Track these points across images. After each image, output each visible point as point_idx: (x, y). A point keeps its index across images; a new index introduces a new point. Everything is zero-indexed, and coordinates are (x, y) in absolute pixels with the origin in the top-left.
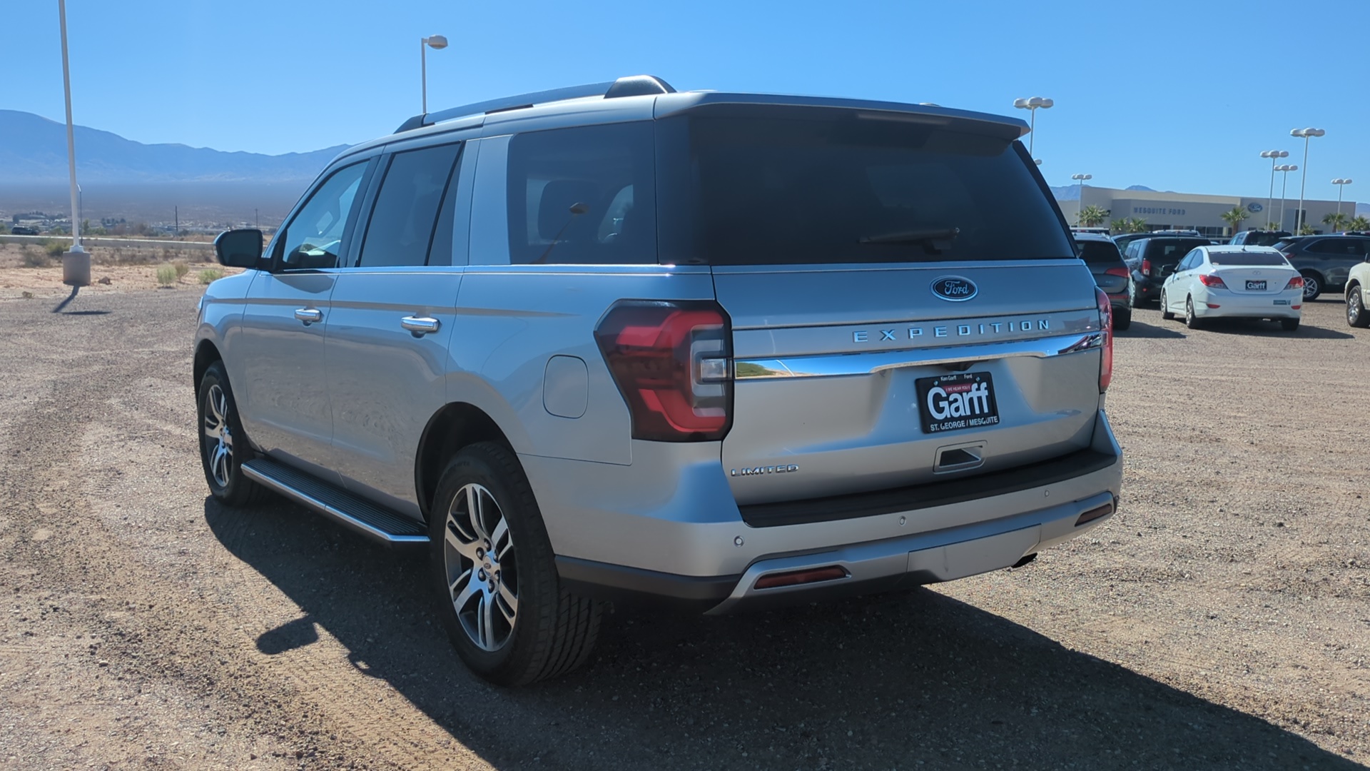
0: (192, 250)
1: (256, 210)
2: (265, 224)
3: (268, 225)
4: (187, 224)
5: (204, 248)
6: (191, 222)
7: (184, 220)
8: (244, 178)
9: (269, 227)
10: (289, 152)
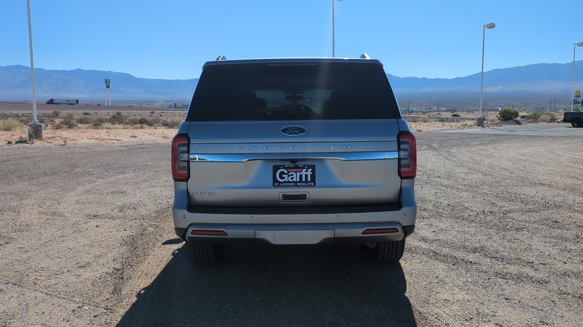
0: (410, 119)
1: (438, 102)
2: (444, 108)
3: (446, 108)
4: (414, 108)
5: (414, 118)
6: (416, 108)
7: (414, 107)
8: (438, 89)
9: (446, 109)
10: (457, 77)
